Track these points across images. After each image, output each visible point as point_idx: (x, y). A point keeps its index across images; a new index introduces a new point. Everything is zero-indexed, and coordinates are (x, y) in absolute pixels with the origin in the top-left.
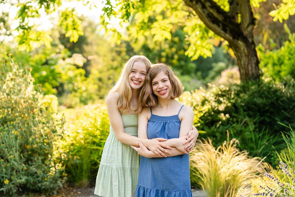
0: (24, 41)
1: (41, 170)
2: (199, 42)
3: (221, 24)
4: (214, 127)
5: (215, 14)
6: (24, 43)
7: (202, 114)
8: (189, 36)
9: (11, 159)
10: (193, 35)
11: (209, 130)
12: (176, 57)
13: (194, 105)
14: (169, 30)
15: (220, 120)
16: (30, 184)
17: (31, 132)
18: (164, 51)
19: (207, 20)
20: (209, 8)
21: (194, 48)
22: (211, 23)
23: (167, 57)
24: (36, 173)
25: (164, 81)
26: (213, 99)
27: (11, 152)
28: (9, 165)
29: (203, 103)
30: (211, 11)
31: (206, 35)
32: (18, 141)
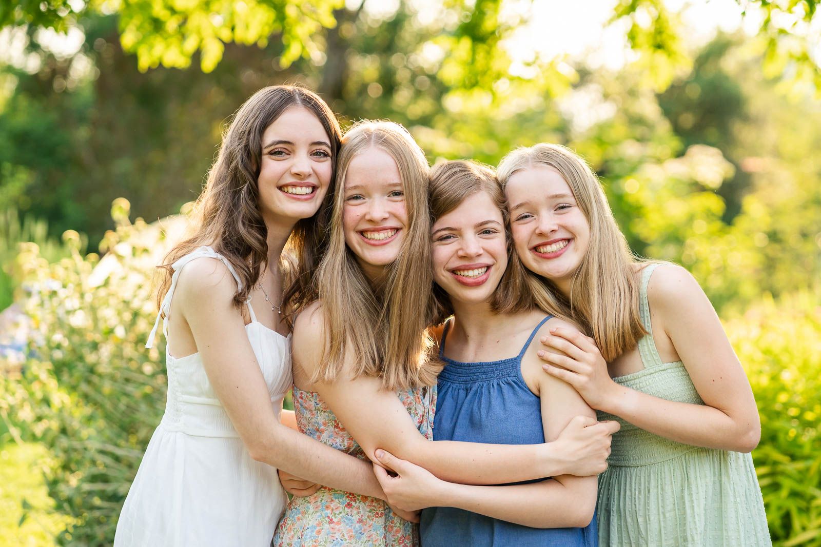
0: (477, 77)
25: (484, 230)
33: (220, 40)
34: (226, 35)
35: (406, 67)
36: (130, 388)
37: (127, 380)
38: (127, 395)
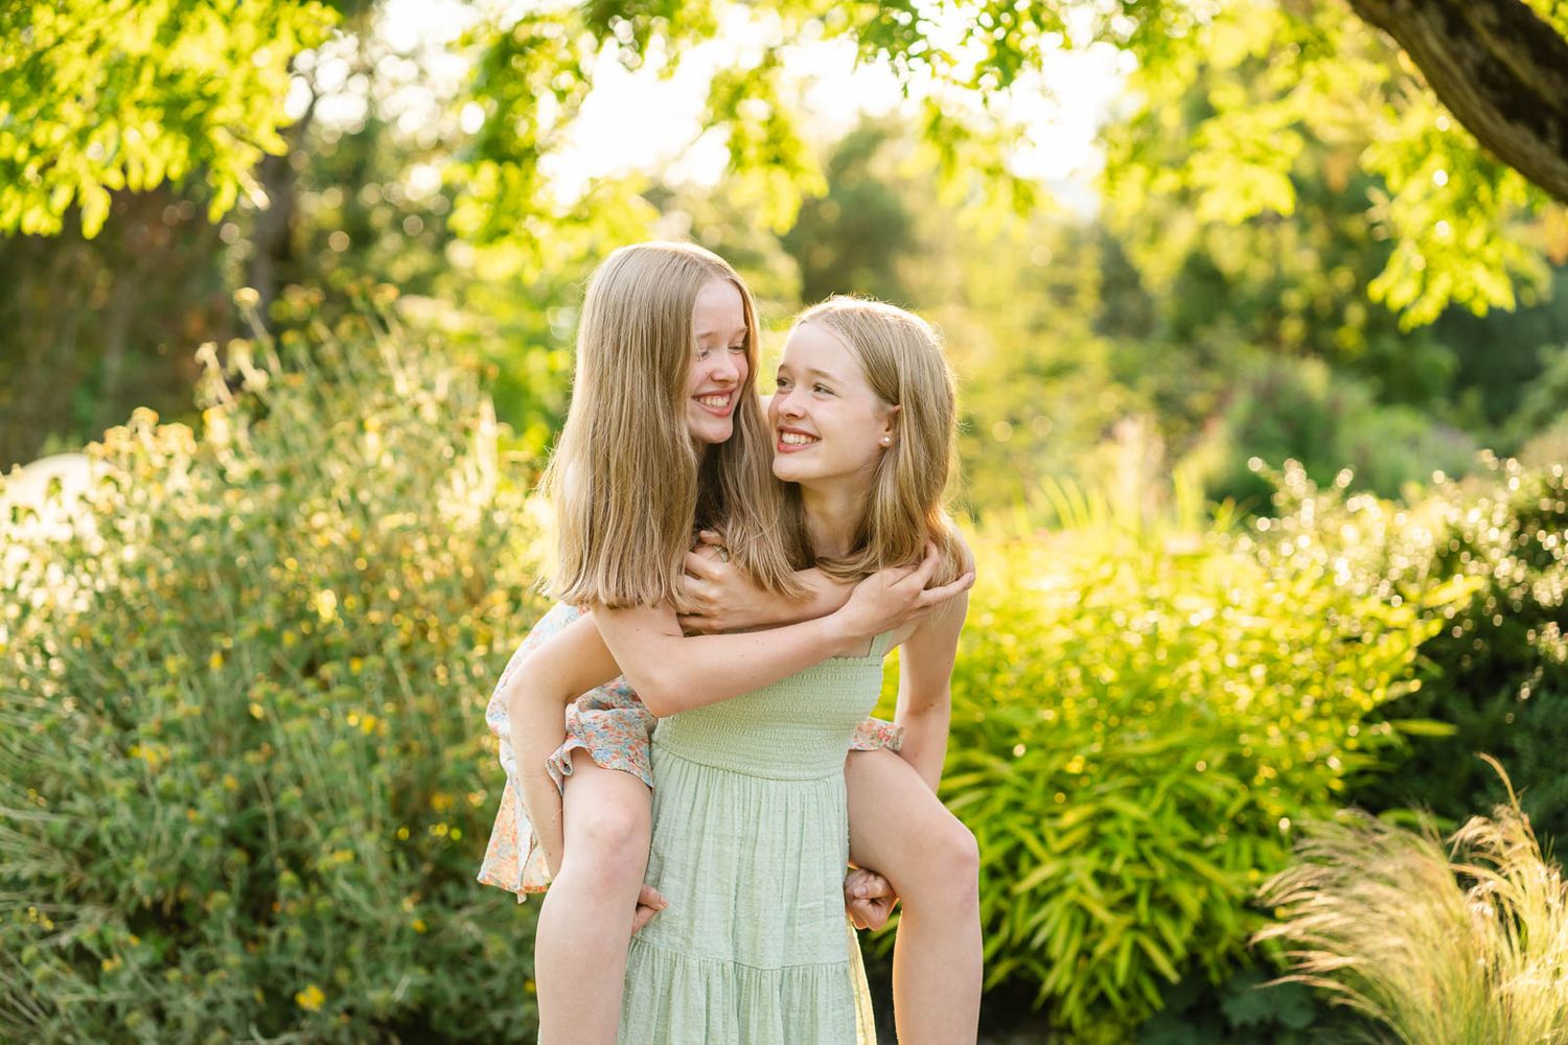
0: (505, 222)
1: (508, 933)
2: (1445, 231)
3: (1552, 125)
4: (1502, 699)
5: (1524, 70)
6: (504, 233)
7: (1435, 627)
8: (1391, 197)
9: (332, 873)
10: (1413, 189)
11: (1472, 718)
12: (1356, 314)
13: (1395, 574)
14: (1283, 163)
15: (1538, 659)
16: (448, 1012)
17: (458, 720)
18: (1293, 283)
19: (1475, 103)
20: (1487, 37)
21: (1418, 262)
22: (1498, 116)
23: (1310, 314)
24: (477, 950)
26: (1505, 538)
27: (337, 835)
28: (323, 904)
29: (1446, 564)
30: (1501, 51)
31: (1484, 192)
32: (381, 773)
33: (106, 187)
34: (115, 180)
35: (385, 203)
36: (23, 719)
37: (20, 708)
38: (22, 729)
